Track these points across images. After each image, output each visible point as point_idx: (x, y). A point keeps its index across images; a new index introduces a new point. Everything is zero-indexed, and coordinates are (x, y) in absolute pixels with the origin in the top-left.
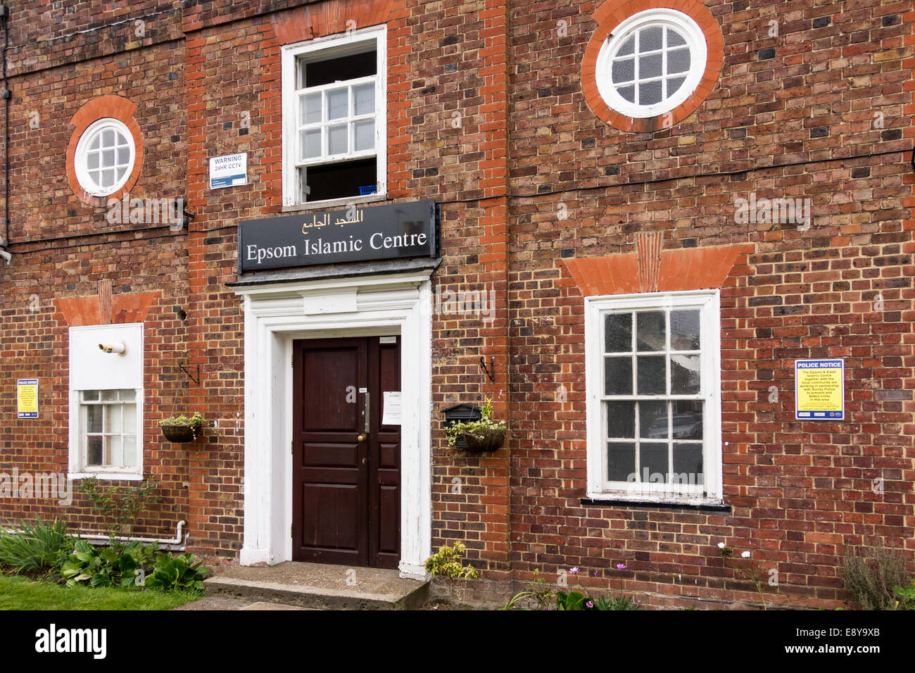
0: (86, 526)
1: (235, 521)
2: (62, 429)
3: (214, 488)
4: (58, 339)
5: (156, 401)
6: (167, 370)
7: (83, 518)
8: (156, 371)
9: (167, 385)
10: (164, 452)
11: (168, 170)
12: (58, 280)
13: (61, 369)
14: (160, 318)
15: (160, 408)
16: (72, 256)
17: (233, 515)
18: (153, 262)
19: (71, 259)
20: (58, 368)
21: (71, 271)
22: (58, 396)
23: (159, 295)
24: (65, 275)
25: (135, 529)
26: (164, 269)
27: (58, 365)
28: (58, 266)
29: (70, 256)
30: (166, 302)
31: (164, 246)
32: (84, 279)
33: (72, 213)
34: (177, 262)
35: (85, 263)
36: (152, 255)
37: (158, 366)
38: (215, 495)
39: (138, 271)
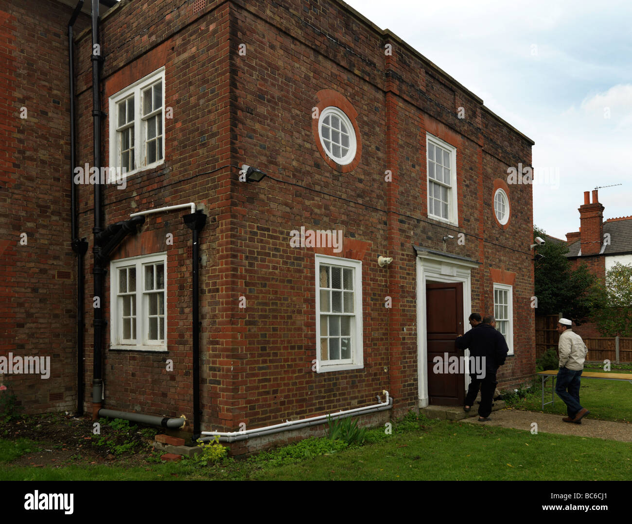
0: (329, 408)
1: (413, 385)
2: (311, 334)
3: (404, 367)
4: (307, 261)
5: (370, 314)
6: (374, 294)
7: (327, 402)
8: (369, 294)
9: (375, 304)
10: (374, 348)
11: (375, 166)
12: (307, 214)
13: (309, 286)
14: (371, 261)
15: (371, 319)
16: (318, 199)
17: (412, 382)
18: (368, 222)
19: (317, 201)
20: (307, 285)
21: (317, 211)
22: (307, 307)
23: (370, 244)
24: (312, 212)
25: (359, 402)
26: (374, 230)
27: (308, 283)
28: (307, 203)
29: (316, 198)
30: (374, 251)
31: (373, 214)
32: (326, 219)
33: (317, 166)
34: (379, 226)
35: (327, 208)
36: (367, 218)
37: (370, 291)
38: (405, 372)
39: (359, 225)
